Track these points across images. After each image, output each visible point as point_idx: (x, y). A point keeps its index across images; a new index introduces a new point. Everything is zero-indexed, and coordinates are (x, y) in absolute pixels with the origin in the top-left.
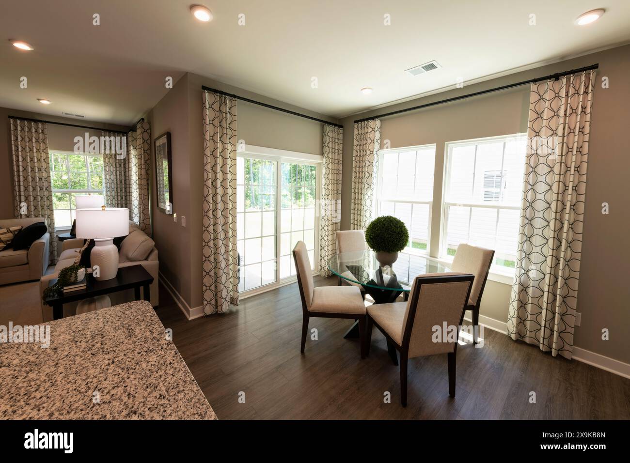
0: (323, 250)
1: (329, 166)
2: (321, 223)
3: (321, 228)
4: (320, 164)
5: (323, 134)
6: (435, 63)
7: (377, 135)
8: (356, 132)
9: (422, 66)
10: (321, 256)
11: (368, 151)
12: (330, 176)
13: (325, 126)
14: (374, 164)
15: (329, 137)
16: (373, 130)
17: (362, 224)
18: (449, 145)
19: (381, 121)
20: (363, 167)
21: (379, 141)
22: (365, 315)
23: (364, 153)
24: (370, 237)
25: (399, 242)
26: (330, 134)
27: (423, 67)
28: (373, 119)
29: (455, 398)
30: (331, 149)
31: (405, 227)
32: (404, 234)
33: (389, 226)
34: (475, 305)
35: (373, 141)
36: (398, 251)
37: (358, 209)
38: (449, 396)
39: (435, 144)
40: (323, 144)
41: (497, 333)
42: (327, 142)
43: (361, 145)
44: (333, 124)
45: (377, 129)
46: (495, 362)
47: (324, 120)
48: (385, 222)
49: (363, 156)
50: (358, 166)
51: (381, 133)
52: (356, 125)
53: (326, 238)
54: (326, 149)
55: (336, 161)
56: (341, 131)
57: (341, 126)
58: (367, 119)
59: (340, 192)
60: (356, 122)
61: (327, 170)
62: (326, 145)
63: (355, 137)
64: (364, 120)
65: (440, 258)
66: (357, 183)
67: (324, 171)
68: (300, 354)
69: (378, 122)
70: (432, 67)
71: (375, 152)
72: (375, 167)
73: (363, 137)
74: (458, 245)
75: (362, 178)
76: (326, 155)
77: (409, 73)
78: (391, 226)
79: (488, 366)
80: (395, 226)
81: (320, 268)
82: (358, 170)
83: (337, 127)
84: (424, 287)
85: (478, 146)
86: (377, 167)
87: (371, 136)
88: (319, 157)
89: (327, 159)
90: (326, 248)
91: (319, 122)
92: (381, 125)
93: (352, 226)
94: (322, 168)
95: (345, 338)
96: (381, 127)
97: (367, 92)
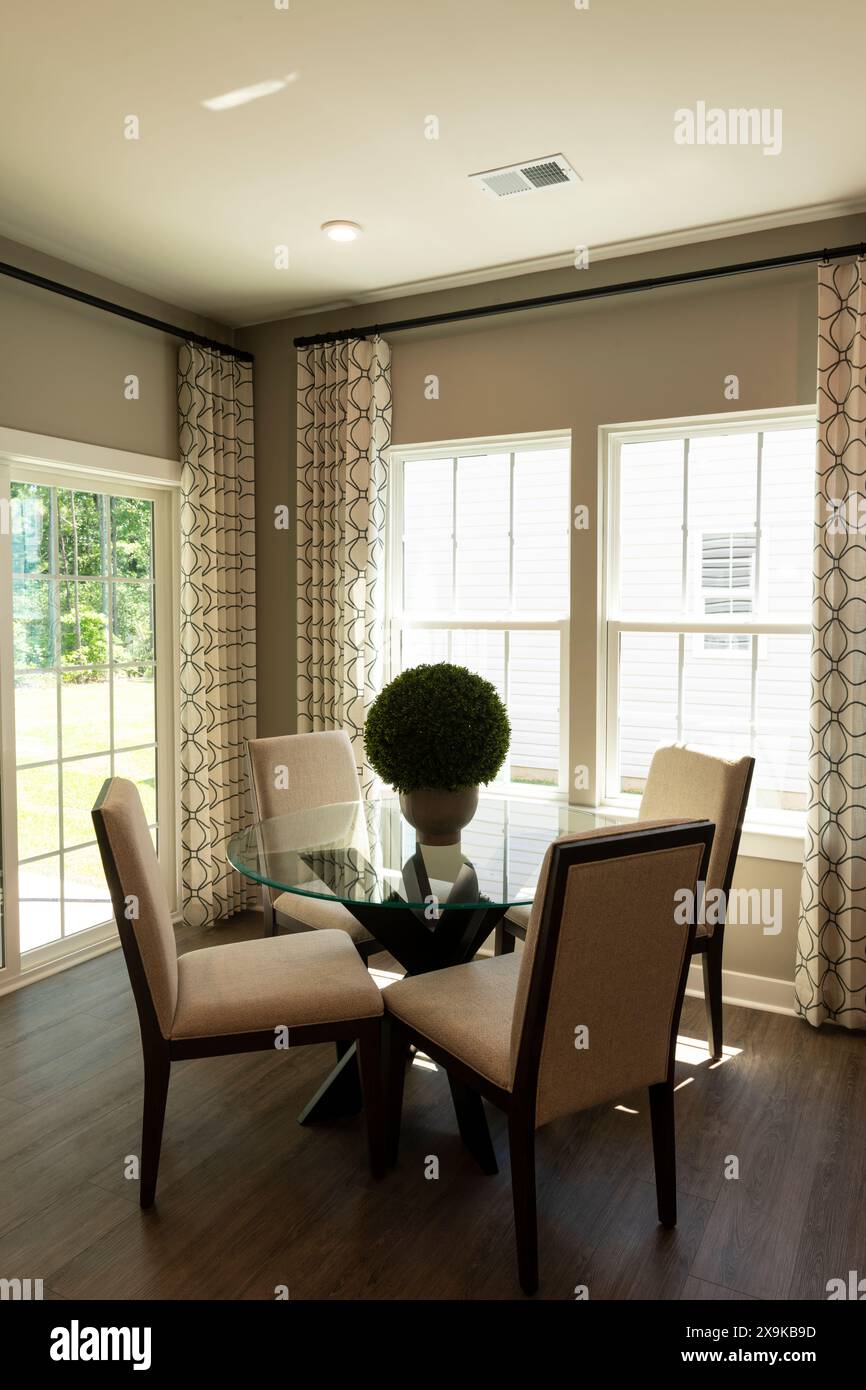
0: (193, 823)
1: (205, 501)
2: (180, 718)
3: (180, 737)
4: (170, 494)
5: (178, 380)
6: (561, 164)
7: (381, 393)
8: (303, 379)
9: (524, 167)
10: (186, 848)
11: (349, 449)
12: (212, 539)
13: (184, 348)
14: (373, 494)
15: (203, 391)
16: (366, 374)
17: (341, 711)
18: (611, 435)
19: (390, 343)
20: (333, 505)
21: (388, 415)
22: (378, 1020)
23: (338, 456)
24: (382, 741)
25: (481, 748)
26: (207, 381)
27: (526, 172)
28: (361, 334)
29: (676, 1226)
30: (210, 438)
31: (496, 697)
32: (495, 720)
33: (445, 698)
34: (710, 935)
35: (365, 414)
36: (477, 782)
37: (322, 659)
38: (660, 1227)
39: (569, 431)
40: (179, 418)
41: (771, 1015)
42: (196, 410)
43: (322, 426)
44: (215, 346)
45: (377, 371)
46: (773, 1097)
47: (179, 325)
48: (430, 685)
49: (333, 465)
50: (315, 503)
51: (392, 387)
52: (301, 355)
53: (203, 776)
54: (193, 438)
55: (232, 485)
56: (247, 375)
57: (244, 356)
58: (343, 336)
59: (252, 599)
60: (301, 342)
61: (200, 514)
62: (193, 419)
63: (300, 396)
64: (330, 338)
65: (601, 805)
66: (315, 564)
67: (186, 520)
68: (139, 1214)
69: (380, 349)
70: (548, 174)
71: (374, 454)
72: (378, 507)
73: (330, 398)
74: (655, 751)
75: (332, 545)
76: (193, 458)
77: (485, 185)
78: (451, 695)
79: (757, 1114)
80: (466, 696)
81: (182, 893)
82: (315, 517)
83: (231, 358)
84: (578, 872)
85: (691, 441)
86: (385, 506)
87: (358, 394)
88: (165, 464)
89: (198, 473)
90: (205, 815)
91: (160, 334)
92: (392, 358)
93: (302, 721)
94: (180, 508)
95: (307, 1123)
96: (391, 367)
97: (341, 235)
